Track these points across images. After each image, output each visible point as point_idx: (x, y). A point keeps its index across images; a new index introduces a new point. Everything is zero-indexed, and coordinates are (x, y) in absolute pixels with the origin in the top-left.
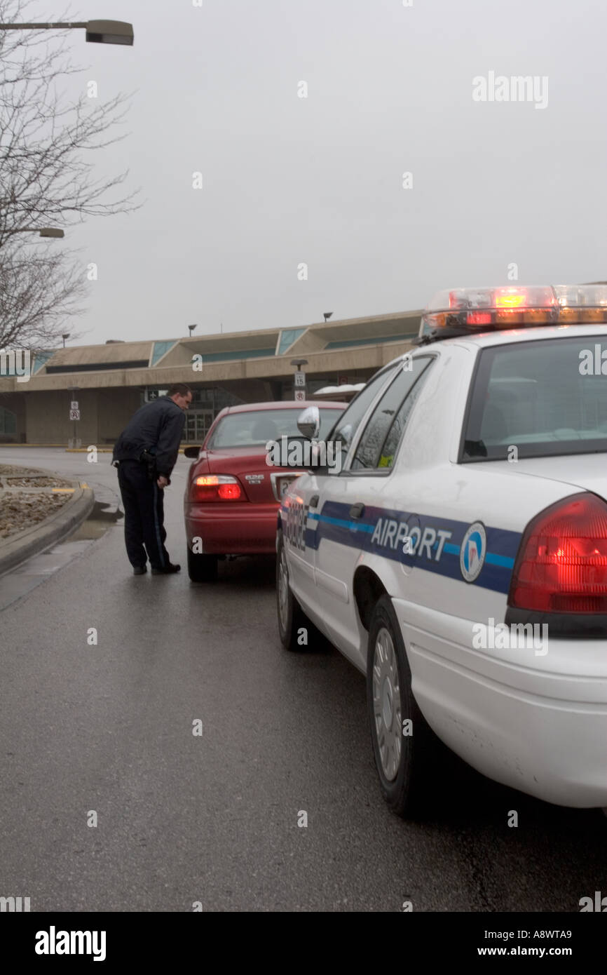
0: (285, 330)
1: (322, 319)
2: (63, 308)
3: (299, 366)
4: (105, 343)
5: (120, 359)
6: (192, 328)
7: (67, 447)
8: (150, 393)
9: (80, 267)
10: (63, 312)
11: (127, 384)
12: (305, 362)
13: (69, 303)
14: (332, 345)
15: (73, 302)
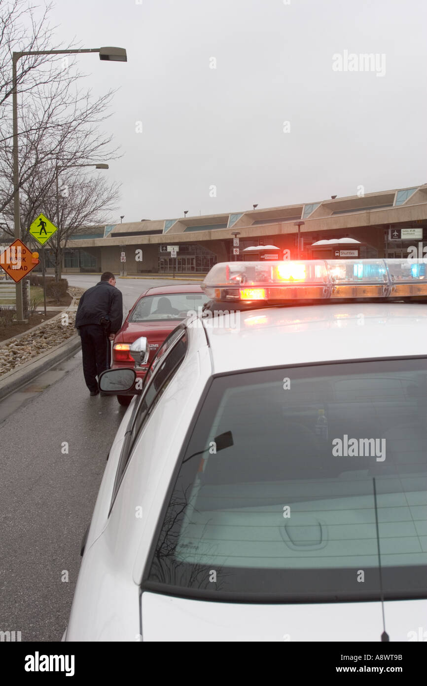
0: (232, 214)
1: (252, 208)
2: (107, 207)
3: (236, 235)
4: (140, 221)
5: (149, 229)
6: (186, 212)
7: (119, 275)
8: (163, 247)
9: (116, 185)
10: (107, 209)
11: (151, 243)
12: (239, 233)
13: (111, 204)
14: (256, 222)
15: (113, 203)
